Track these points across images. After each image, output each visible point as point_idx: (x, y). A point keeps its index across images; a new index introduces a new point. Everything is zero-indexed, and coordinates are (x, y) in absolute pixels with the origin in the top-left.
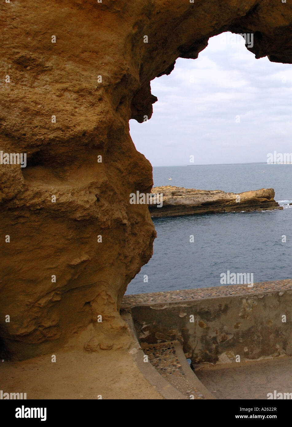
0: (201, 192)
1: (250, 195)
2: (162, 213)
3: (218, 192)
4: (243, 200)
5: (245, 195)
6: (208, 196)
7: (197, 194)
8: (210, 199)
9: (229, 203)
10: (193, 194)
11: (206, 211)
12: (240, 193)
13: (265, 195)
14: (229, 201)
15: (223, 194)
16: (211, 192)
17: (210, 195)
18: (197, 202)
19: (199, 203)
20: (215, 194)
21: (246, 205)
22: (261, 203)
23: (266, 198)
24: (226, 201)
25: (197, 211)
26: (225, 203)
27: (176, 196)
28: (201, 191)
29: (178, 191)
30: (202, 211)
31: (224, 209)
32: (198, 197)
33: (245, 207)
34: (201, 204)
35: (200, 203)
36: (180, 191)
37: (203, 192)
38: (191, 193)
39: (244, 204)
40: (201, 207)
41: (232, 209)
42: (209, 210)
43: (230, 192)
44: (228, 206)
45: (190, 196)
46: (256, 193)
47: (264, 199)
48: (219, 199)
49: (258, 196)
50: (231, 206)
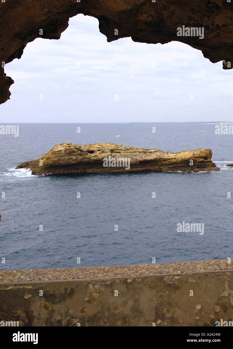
0: (139, 151)
1: (187, 155)
2: (100, 169)
3: (156, 151)
4: (180, 160)
5: (182, 155)
6: (145, 154)
7: (135, 152)
8: (148, 158)
9: (166, 162)
10: (132, 152)
11: (143, 169)
12: (178, 153)
13: (202, 155)
14: (167, 160)
15: (160, 153)
16: (149, 150)
17: (147, 153)
18: (135, 160)
19: (136, 161)
20: (153, 153)
21: (183, 165)
22: (198, 164)
23: (203, 158)
24: (163, 160)
25: (135, 169)
26: (162, 162)
27: (115, 153)
28: (139, 149)
29: (117, 148)
30: (139, 169)
31: (161, 168)
32: (136, 155)
33: (182, 167)
34: (138, 162)
35: (138, 160)
36: (119, 148)
37: (141, 150)
38: (129, 151)
39: (181, 163)
40: (139, 165)
41: (169, 168)
42: (146, 168)
43: (168, 152)
44: (165, 165)
45: (128, 154)
46: (193, 153)
47: (201, 160)
48: (157, 158)
49: (195, 156)
50: (168, 165)
